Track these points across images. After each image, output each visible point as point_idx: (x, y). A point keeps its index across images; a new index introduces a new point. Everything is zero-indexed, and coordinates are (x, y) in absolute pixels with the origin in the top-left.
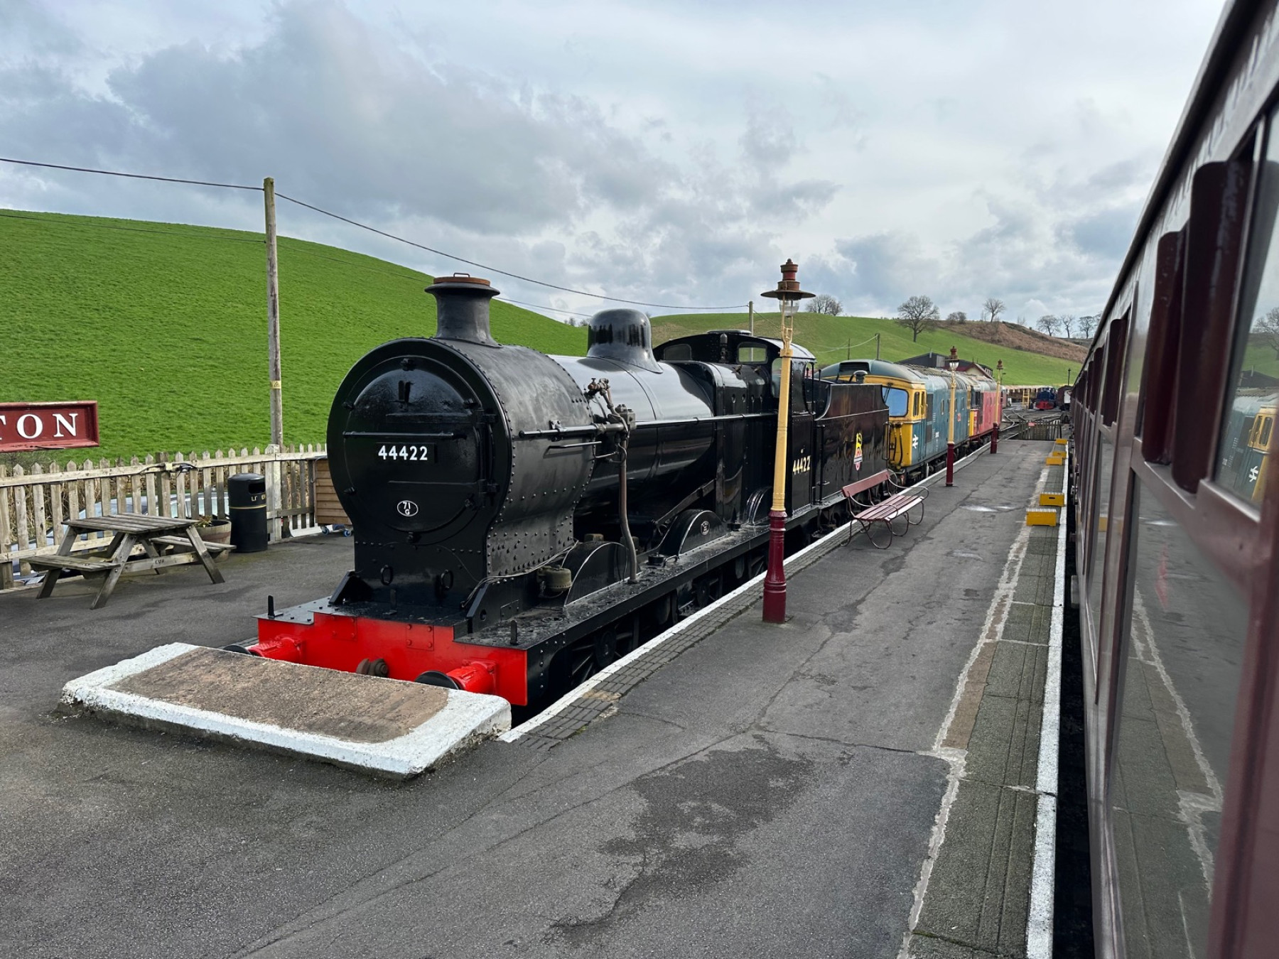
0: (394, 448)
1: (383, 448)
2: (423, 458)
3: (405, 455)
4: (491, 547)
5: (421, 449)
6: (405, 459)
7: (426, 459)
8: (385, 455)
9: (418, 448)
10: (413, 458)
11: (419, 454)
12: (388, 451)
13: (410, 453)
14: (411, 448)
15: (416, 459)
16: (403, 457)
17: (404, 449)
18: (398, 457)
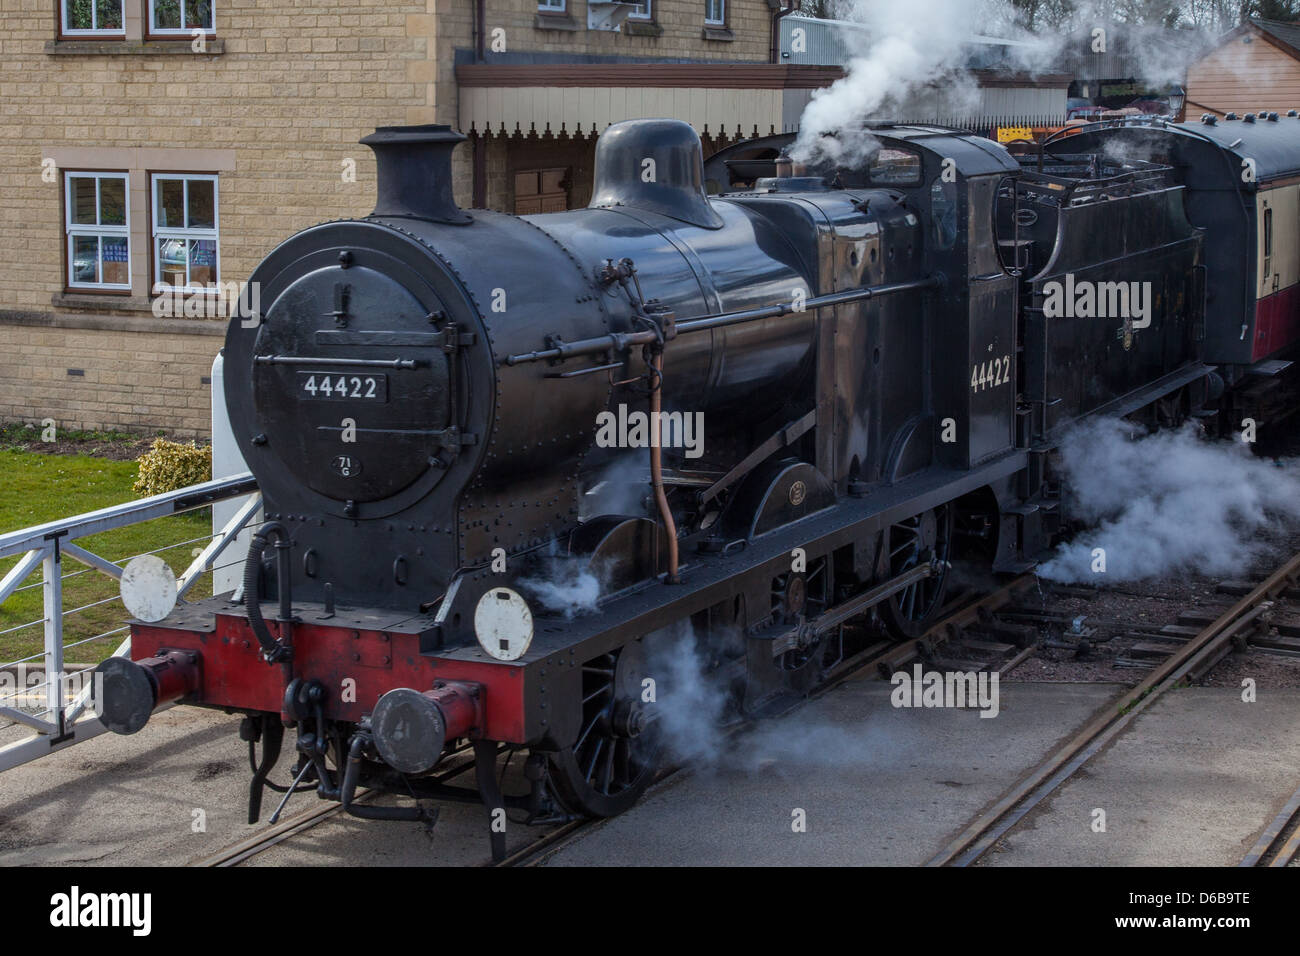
0: (327, 380)
1: (312, 380)
2: (370, 395)
3: (344, 390)
4: (465, 524)
5: (367, 381)
6: (344, 395)
7: (373, 396)
8: (313, 389)
9: (363, 379)
10: (355, 395)
11: (365, 388)
12: (318, 383)
13: (351, 387)
14: (352, 381)
15: (359, 396)
16: (340, 393)
17: (342, 381)
18: (333, 393)
